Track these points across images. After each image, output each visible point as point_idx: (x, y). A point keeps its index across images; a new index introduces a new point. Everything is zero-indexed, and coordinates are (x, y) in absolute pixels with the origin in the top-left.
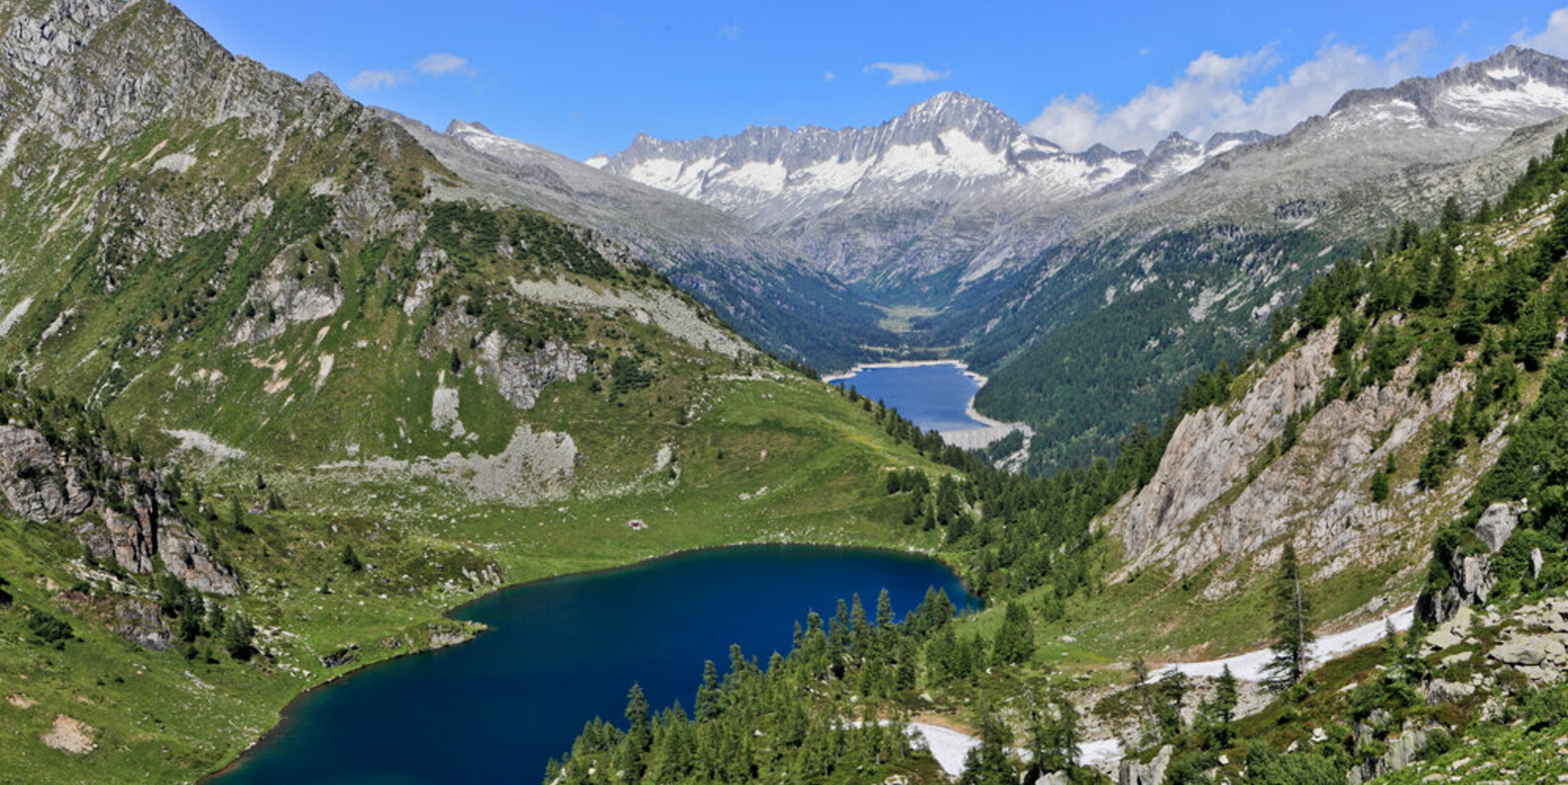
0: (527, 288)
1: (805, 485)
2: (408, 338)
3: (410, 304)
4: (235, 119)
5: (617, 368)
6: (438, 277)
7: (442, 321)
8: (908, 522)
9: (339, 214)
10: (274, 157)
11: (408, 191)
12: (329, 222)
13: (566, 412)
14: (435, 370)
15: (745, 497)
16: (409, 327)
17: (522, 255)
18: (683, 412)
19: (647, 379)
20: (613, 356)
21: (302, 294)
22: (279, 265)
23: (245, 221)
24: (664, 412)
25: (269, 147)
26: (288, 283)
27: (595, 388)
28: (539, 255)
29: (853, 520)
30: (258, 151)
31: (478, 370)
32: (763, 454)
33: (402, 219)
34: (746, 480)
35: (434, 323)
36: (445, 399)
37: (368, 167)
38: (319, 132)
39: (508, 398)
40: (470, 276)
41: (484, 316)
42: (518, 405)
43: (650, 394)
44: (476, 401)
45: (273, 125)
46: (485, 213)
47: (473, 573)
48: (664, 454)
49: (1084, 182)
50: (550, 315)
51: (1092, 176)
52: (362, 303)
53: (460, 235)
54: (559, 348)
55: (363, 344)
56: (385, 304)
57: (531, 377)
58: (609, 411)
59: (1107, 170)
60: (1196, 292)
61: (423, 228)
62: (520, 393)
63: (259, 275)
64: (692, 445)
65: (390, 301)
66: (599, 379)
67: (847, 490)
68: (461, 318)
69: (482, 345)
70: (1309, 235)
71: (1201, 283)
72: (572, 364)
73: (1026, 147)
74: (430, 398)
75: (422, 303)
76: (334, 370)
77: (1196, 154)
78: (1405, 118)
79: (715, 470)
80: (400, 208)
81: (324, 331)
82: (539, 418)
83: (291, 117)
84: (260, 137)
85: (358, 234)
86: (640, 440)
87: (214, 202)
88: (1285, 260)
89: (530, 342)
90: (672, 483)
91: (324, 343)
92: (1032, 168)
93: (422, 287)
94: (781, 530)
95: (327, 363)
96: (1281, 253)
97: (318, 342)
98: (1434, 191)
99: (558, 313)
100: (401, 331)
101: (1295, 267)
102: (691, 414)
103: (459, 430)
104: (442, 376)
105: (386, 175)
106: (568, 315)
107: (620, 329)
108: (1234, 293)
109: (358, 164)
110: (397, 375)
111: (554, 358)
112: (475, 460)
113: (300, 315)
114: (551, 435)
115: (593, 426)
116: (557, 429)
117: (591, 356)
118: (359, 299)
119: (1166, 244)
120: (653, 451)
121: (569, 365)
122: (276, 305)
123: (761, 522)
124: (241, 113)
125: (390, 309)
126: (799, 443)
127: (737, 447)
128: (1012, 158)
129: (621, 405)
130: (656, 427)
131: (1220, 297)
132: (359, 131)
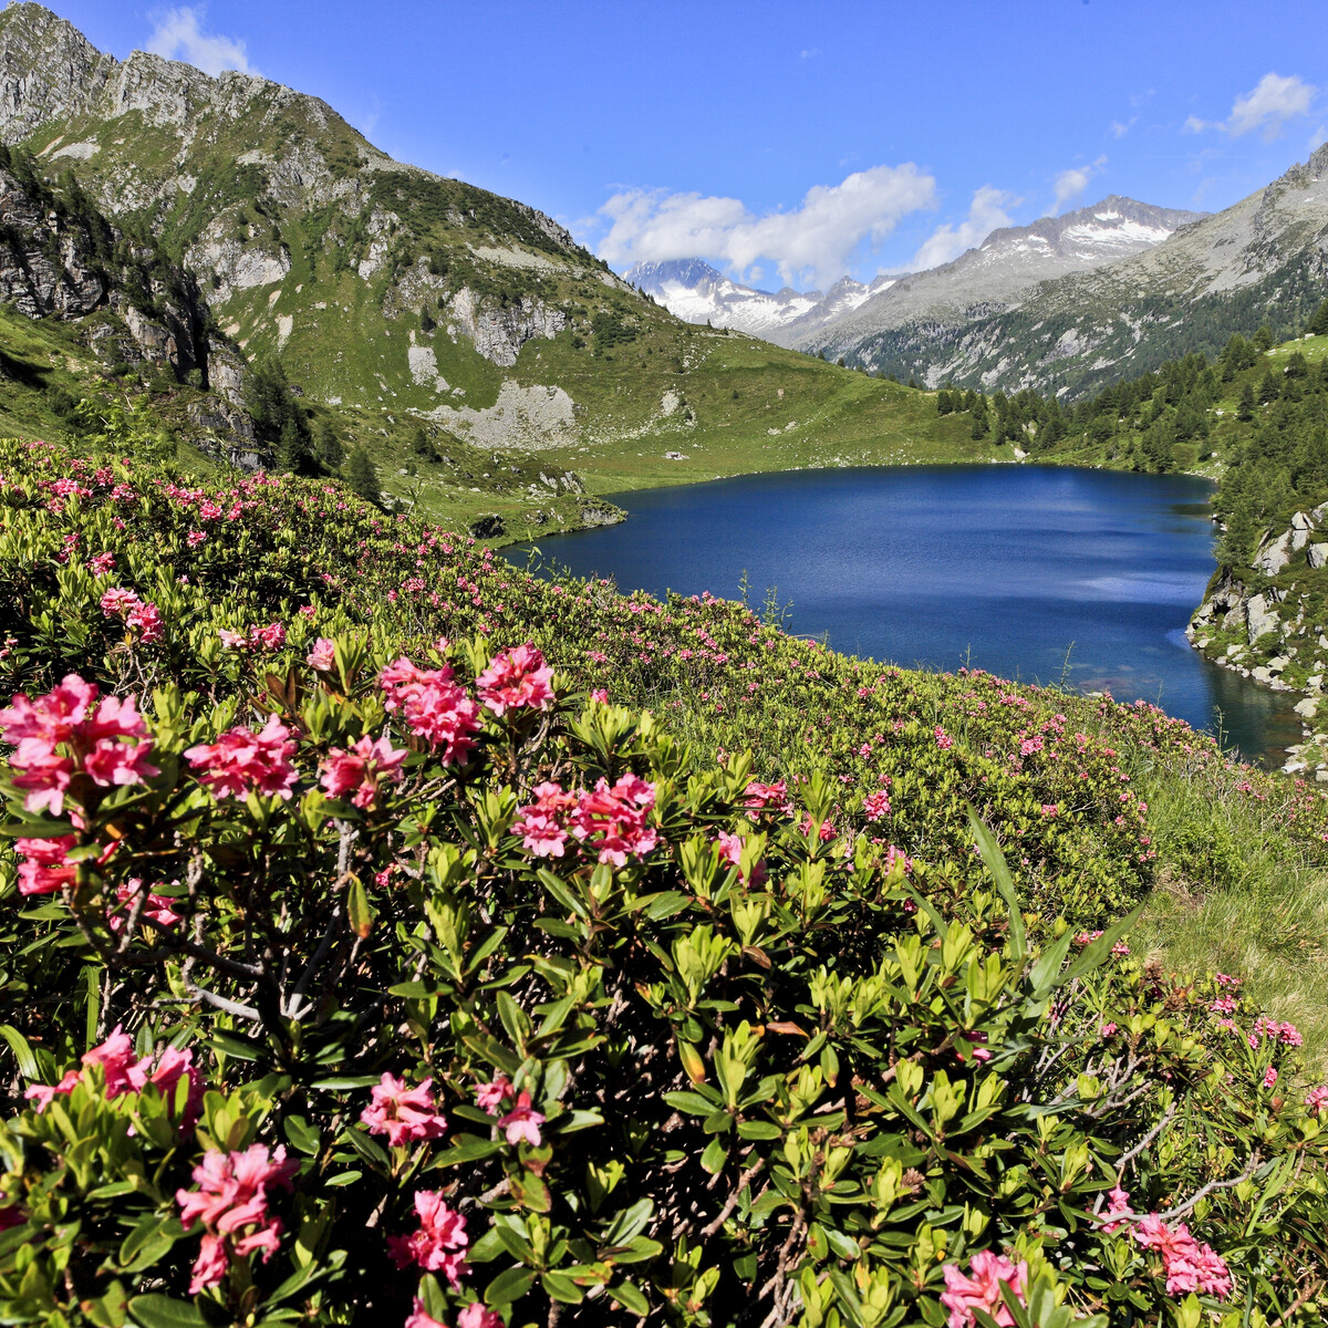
0: (484, 253)
1: (842, 415)
2: (369, 301)
3: (365, 269)
4: (136, 111)
5: (599, 322)
6: (393, 241)
7: (404, 282)
8: (977, 437)
9: (273, 182)
10: (188, 141)
11: (344, 161)
12: (264, 191)
13: (552, 368)
14: (404, 330)
15: (775, 432)
16: (367, 290)
17: (473, 224)
18: (677, 362)
19: (631, 334)
20: (591, 313)
21: (246, 257)
22: (216, 229)
23: (167, 198)
24: (656, 363)
25: (180, 133)
26: (228, 246)
27: (578, 344)
28: (490, 225)
29: (909, 442)
30: (167, 135)
31: (451, 330)
32: (781, 392)
33: (342, 188)
34: (769, 417)
35: (396, 284)
36: (420, 359)
37: (297, 139)
38: (234, 113)
39: (486, 356)
40: (426, 239)
41: (450, 275)
42: (499, 363)
43: (638, 347)
44: (455, 357)
45: (181, 112)
46: (429, 184)
47: (552, 481)
48: (670, 402)
49: (777, 317)
50: (518, 275)
51: (783, 313)
52: (313, 268)
53: (407, 202)
54: (535, 304)
55: (322, 306)
56: (338, 269)
57: (509, 334)
58: (598, 365)
59: (794, 308)
60: (925, 369)
61: (366, 197)
62: (499, 350)
63: (196, 240)
64: (698, 390)
65: (342, 266)
66: (581, 335)
67: (891, 415)
68: (424, 279)
69: (451, 304)
70: (1020, 316)
71: (927, 361)
72: (549, 321)
73: (730, 291)
74: (405, 355)
75: (378, 266)
76: (295, 329)
77: (863, 292)
78: (1039, 250)
79: (732, 410)
80: (338, 177)
81: (275, 296)
82: (524, 373)
83: (199, 106)
84: (168, 125)
85: (296, 205)
86: (639, 390)
87: (128, 182)
88: (1003, 335)
89: (505, 298)
90: (689, 423)
91: (276, 306)
92: (736, 307)
93: (375, 251)
94: (834, 455)
95: (286, 325)
96: (997, 331)
97: (271, 305)
98: (1122, 275)
99: (524, 275)
100: (361, 292)
101: (1012, 340)
102: (686, 364)
103: (442, 385)
104: (412, 336)
105: (318, 146)
106: (536, 277)
107: (591, 290)
108: (959, 366)
109: (285, 136)
110: (365, 334)
111: (531, 315)
112: (466, 413)
113: (245, 281)
114: (541, 389)
115: (584, 379)
116: (547, 382)
117: (569, 314)
118: (308, 264)
119: (881, 340)
120: (655, 399)
121: (547, 324)
122: (219, 270)
123: (807, 449)
124: (142, 104)
125: (343, 274)
126: (814, 381)
127: (750, 388)
128: (719, 300)
129: (609, 359)
130: (653, 377)
131: (946, 371)
132: (281, 106)
